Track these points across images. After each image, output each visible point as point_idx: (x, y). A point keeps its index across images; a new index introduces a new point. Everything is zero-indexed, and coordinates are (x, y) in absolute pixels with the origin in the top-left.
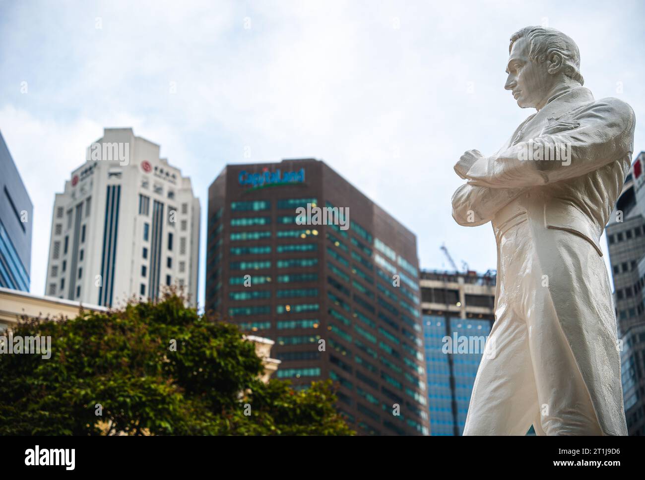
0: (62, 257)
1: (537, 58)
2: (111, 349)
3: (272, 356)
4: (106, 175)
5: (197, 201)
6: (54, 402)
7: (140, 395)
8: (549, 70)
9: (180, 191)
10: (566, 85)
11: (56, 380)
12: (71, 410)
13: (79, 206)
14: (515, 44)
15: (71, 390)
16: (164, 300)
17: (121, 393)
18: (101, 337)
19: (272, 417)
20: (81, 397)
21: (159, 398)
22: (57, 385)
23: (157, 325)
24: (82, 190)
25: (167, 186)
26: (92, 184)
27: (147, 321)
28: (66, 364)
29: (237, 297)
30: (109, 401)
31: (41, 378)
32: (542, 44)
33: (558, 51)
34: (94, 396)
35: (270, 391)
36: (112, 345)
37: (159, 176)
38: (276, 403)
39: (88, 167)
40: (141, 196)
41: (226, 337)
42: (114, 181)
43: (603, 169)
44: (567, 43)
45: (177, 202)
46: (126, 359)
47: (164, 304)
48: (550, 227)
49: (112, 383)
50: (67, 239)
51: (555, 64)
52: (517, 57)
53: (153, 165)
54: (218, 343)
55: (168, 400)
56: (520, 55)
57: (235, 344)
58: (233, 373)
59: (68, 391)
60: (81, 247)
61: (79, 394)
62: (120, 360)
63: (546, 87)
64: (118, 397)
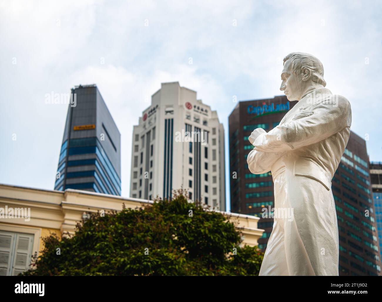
0: (139, 166)
1: (296, 72)
2: (140, 232)
3: (259, 228)
4: (164, 113)
5: (222, 125)
6: (106, 266)
7: (157, 260)
8: (303, 79)
9: (210, 120)
10: (313, 87)
11: (107, 253)
12: (115, 271)
13: (148, 133)
14: (285, 63)
15: (116, 259)
16: (175, 199)
17: (145, 260)
18: (134, 225)
19: (246, 270)
20: (121, 263)
21: (169, 261)
22: (108, 256)
23: (171, 215)
24: (150, 123)
25: (202, 117)
26: (155, 119)
27: (164, 212)
28: (113, 242)
29: (250, 186)
30: (138, 265)
31: (98, 251)
32: (298, 63)
33: (308, 67)
34: (129, 262)
35: (244, 253)
36: (141, 229)
37: (197, 112)
38: (248, 261)
39: (152, 108)
40: (186, 124)
41: (215, 221)
42: (169, 116)
43: (330, 137)
44: (313, 62)
45: (209, 127)
46: (149, 238)
47: (175, 201)
48: (296, 175)
49: (140, 253)
50: (142, 154)
51: (306, 75)
52: (285, 72)
53: (193, 105)
54: (209, 224)
55: (175, 262)
56: (287, 70)
57: (220, 225)
58: (219, 243)
59: (114, 259)
60: (151, 159)
61: (120, 261)
62: (146, 238)
63: (302, 89)
64: (143, 262)
